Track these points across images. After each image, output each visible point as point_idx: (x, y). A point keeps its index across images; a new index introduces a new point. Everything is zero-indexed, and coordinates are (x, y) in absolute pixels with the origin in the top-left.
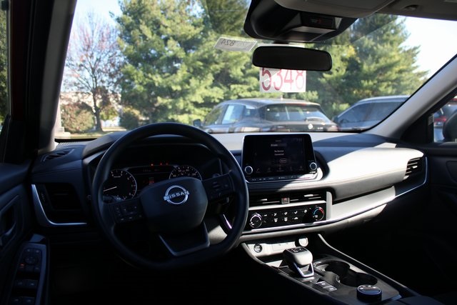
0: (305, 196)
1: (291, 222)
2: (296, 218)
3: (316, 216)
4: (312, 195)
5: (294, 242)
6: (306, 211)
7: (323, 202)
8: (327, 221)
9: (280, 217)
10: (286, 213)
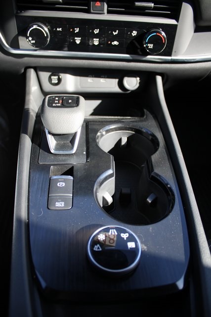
0: (137, 4)
1: (105, 47)
2: (116, 43)
3: (151, 46)
4: (152, 5)
5: (117, 80)
6: (134, 33)
7: (172, 22)
8: (173, 57)
9: (86, 35)
10: (96, 31)
